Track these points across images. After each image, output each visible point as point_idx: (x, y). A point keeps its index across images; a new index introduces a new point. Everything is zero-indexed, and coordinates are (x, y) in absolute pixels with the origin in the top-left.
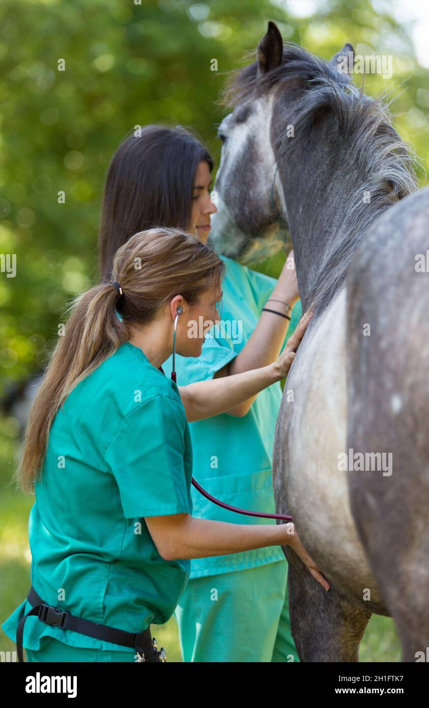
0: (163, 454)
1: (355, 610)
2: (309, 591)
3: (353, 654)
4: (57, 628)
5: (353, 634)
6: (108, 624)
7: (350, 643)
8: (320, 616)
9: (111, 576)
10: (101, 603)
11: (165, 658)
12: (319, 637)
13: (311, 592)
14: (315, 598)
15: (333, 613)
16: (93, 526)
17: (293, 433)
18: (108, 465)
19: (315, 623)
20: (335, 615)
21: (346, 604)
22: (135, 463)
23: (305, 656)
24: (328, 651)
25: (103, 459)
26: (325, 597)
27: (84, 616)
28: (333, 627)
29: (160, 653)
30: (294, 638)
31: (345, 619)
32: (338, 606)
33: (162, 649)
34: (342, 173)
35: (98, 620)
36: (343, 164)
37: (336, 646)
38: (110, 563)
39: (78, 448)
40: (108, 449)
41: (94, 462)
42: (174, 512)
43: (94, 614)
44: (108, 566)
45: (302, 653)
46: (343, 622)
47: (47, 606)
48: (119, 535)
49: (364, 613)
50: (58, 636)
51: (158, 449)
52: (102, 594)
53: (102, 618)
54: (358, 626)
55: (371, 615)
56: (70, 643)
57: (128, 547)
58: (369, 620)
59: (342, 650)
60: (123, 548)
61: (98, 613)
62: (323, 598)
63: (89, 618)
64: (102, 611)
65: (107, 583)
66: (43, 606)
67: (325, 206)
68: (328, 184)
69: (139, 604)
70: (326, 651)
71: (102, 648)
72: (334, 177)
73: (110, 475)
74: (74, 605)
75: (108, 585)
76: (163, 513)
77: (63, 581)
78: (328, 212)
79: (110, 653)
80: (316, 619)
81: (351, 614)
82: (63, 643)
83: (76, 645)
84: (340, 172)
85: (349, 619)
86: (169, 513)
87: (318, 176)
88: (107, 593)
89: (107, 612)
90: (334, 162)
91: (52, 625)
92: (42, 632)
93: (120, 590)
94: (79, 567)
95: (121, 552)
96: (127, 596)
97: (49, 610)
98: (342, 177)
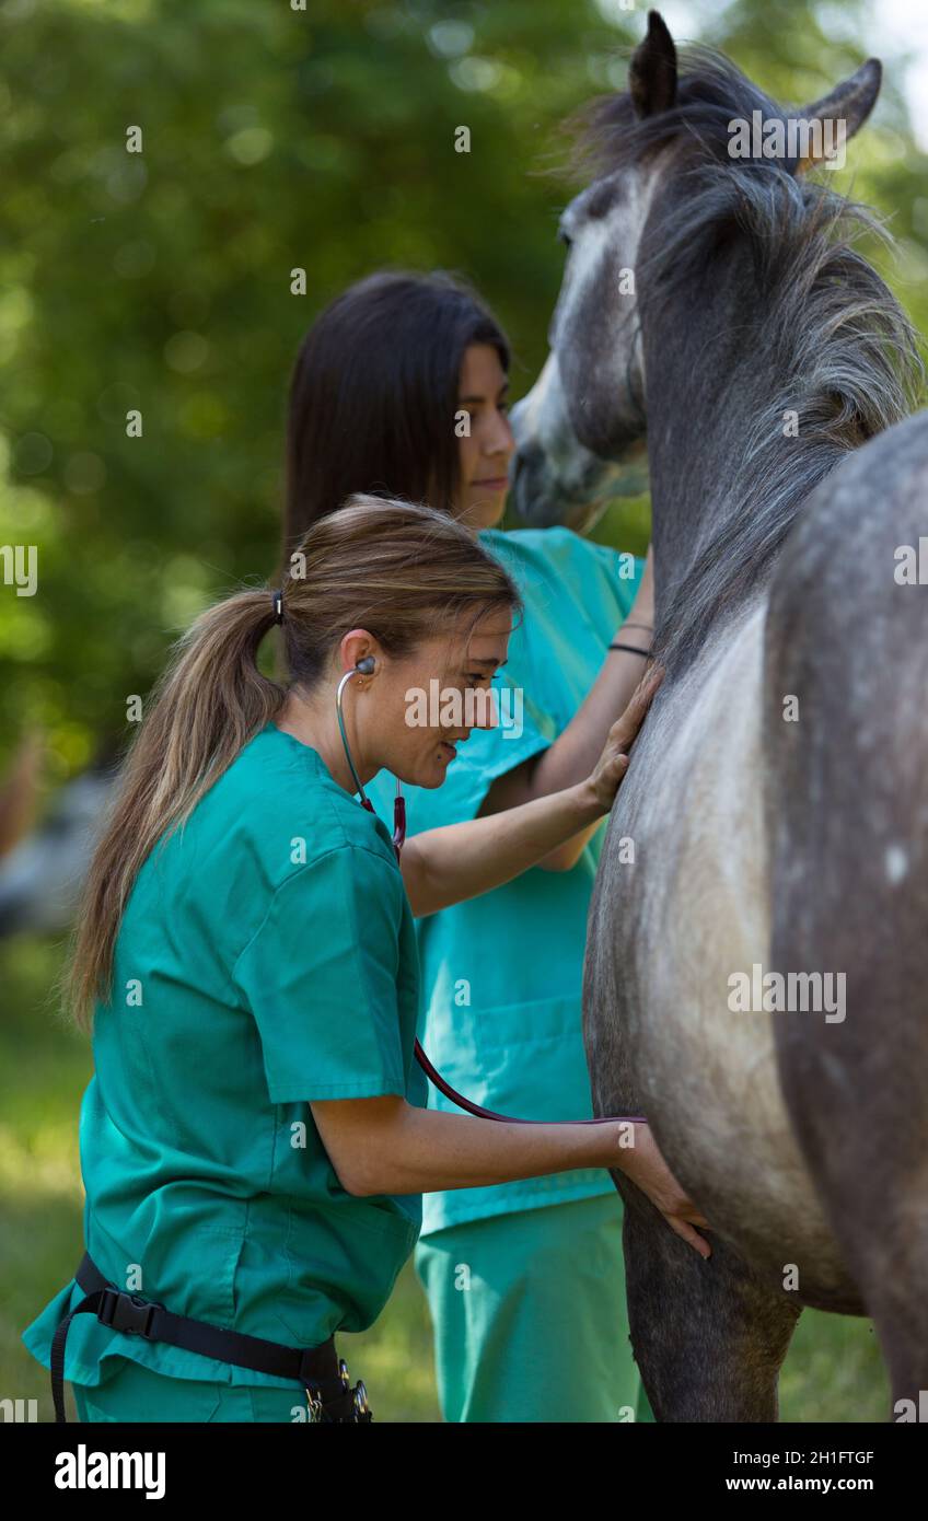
0: (354, 967)
1: (768, 1300)
2: (670, 1261)
3: (767, 1393)
4: (136, 1339)
5: (766, 1352)
6: (244, 1330)
7: (759, 1369)
8: (696, 1316)
9: (251, 1227)
10: (228, 1286)
11: (366, 1402)
12: (694, 1359)
13: (674, 1264)
14: (681, 1277)
15: (721, 1308)
16: (207, 1122)
17: (646, 941)
18: (240, 991)
19: (685, 1329)
20: (725, 1313)
21: (747, 1287)
22: (294, 989)
23: (664, 1400)
24: (713, 1388)
25: (230, 976)
26: (703, 1274)
27: (193, 1313)
28: (723, 1336)
29: (355, 1392)
30: (639, 1363)
31: (748, 1319)
32: (732, 1293)
33: (360, 1383)
34: (748, 368)
35: (223, 1321)
36: (753, 350)
37: (731, 1378)
38: (248, 1200)
39: (176, 954)
40: (241, 957)
41: (211, 984)
42: (377, 1092)
43: (214, 1309)
44: (244, 1206)
45: (658, 1393)
46: (743, 1327)
47: (117, 1293)
48: (265, 1142)
49: (786, 1304)
50: (139, 1353)
51: (343, 958)
52: (232, 1266)
53: (232, 1317)
54: (776, 1333)
55: (801, 1310)
56: (164, 1371)
57: (283, 1168)
58: (798, 1321)
59: (742, 1386)
60: (275, 1168)
61: (223, 1307)
62: (699, 1275)
63: (206, 1318)
64: (231, 1301)
65: (241, 1243)
66: (107, 1293)
67: (711, 437)
68: (721, 389)
69: (309, 1287)
70: (710, 1388)
71: (231, 1379)
72: (734, 376)
73: (244, 1013)
74: (173, 1290)
75: (244, 1246)
76: (353, 1093)
77: (149, 1240)
78: (715, 452)
79: (248, 1392)
80: (687, 1322)
81: (759, 1308)
82: (149, 1370)
83: (177, 1375)
84: (745, 367)
85: (755, 1320)
86: (366, 1092)
87: (707, 369)
88: (241, 1263)
89: (241, 1303)
90: (738, 341)
91: (126, 1332)
92: (106, 1347)
93: (269, 1258)
94: (182, 1209)
95: (272, 1176)
96: (285, 1270)
97: (120, 1300)
98: (747, 378)
